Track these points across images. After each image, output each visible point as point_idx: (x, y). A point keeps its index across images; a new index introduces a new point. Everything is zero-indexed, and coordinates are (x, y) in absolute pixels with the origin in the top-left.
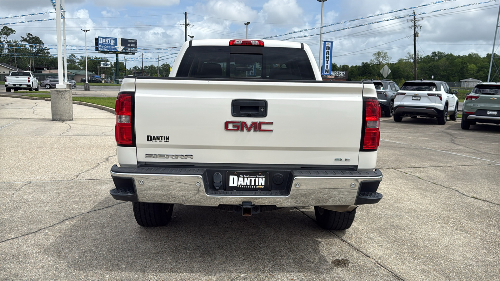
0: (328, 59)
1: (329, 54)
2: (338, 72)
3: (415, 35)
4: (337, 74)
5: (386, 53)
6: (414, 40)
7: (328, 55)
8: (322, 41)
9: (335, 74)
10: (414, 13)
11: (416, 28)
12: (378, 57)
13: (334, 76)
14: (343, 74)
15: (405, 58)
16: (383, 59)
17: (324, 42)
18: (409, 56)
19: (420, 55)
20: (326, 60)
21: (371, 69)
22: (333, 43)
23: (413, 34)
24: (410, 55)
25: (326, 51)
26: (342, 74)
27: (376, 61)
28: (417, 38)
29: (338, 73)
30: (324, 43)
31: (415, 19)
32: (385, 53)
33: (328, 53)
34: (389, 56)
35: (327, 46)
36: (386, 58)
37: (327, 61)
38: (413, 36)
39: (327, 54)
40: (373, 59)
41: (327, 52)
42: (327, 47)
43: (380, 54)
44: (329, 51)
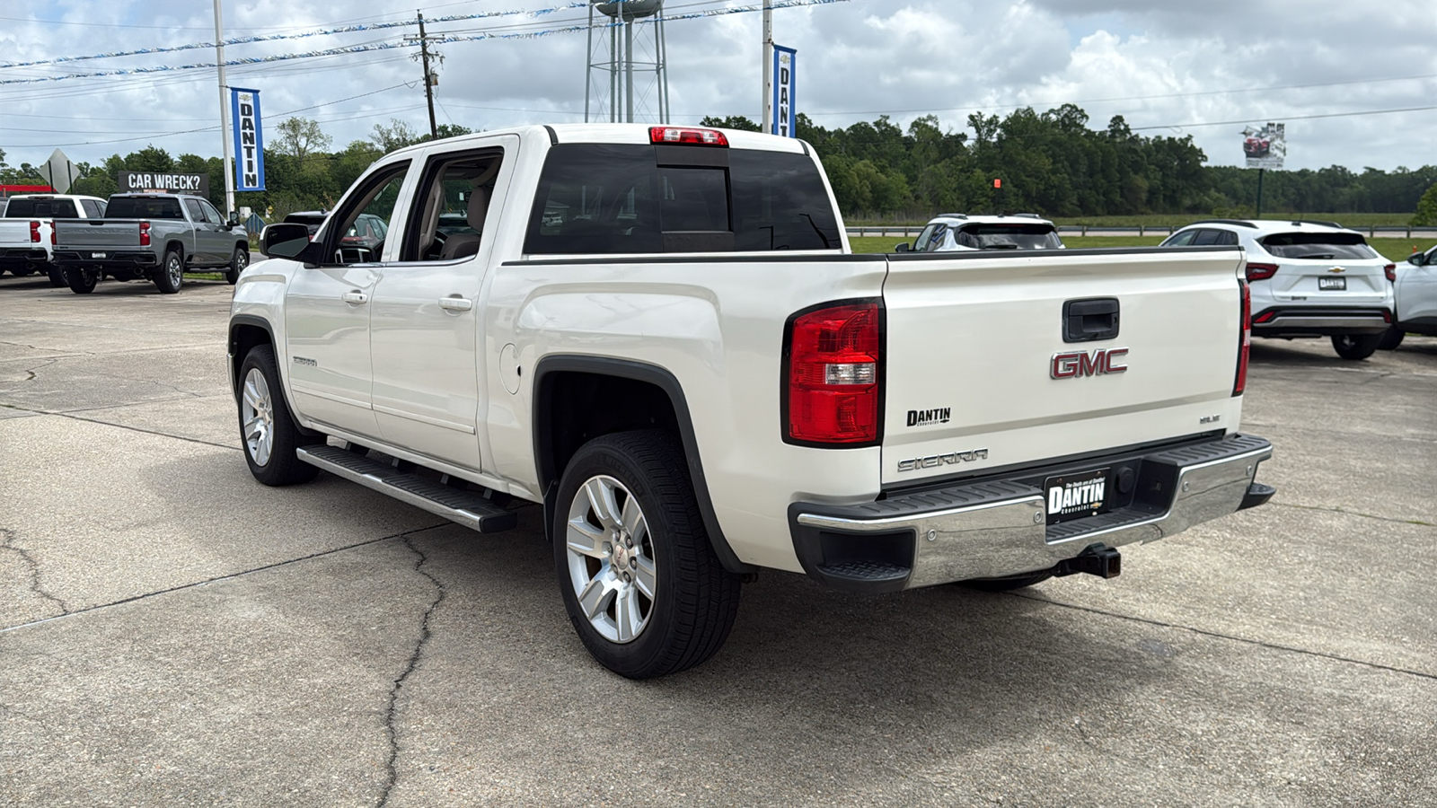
0: (252, 142)
1: (251, 128)
2: (175, 177)
3: (430, 80)
4: (175, 182)
5: (314, 124)
6: (426, 94)
7: (248, 131)
8: (227, 87)
9: (167, 182)
10: (420, 16)
11: (431, 60)
12: (291, 133)
13: (165, 188)
14: (194, 182)
15: (369, 141)
16: (308, 141)
17: (233, 89)
18: (379, 136)
19: (408, 133)
20: (243, 145)
21: (278, 171)
22: (259, 94)
23: (424, 76)
24: (382, 134)
25: (241, 118)
26: (189, 183)
27: (289, 147)
28: (433, 87)
29: (177, 179)
30: (232, 94)
31: (423, 34)
32: (312, 125)
33: (247, 122)
34: (324, 133)
35: (241, 102)
36: (315, 137)
37: (249, 150)
38: (424, 82)
39: (244, 128)
40: (278, 141)
41: (245, 120)
42: (243, 106)
43: (299, 125)
44: (252, 118)
